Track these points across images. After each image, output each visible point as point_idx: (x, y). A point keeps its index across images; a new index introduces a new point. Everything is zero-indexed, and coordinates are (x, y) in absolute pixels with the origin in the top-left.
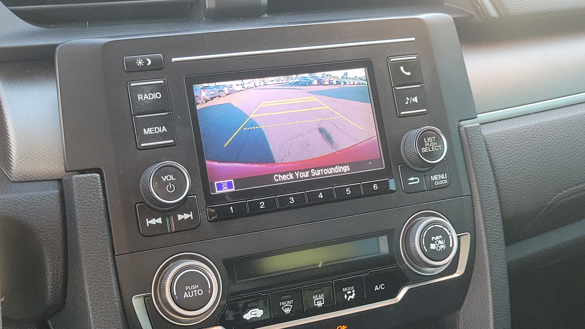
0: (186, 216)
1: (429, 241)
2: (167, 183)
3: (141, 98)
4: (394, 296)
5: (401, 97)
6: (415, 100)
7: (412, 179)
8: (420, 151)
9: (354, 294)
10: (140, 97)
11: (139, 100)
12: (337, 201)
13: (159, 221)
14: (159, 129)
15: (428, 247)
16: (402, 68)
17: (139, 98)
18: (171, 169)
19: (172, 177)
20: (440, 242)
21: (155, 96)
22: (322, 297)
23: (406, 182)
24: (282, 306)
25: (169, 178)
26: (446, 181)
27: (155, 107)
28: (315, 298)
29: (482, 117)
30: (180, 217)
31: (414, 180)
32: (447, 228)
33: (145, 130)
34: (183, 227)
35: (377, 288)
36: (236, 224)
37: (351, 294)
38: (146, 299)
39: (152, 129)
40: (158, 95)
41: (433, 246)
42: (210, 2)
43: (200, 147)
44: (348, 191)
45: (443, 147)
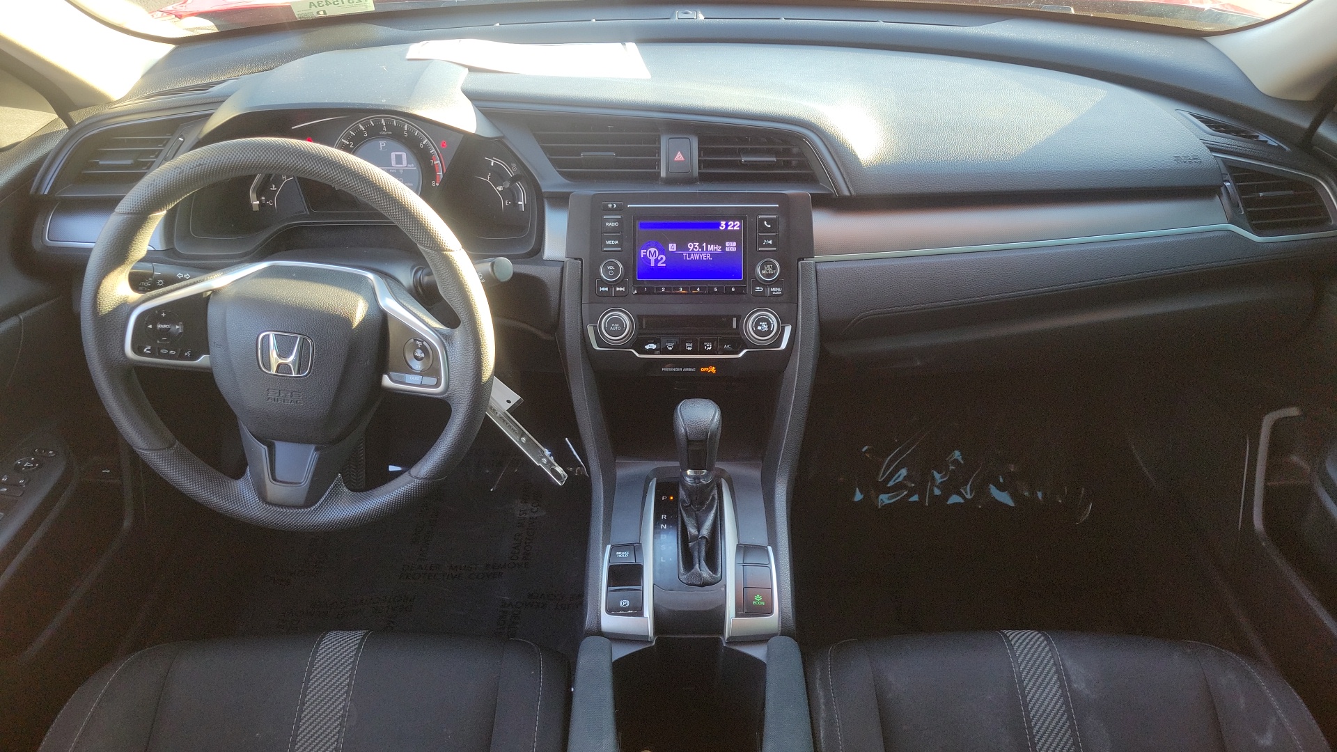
0: (621, 289)
1: (757, 324)
2: (610, 270)
3: (609, 225)
4: (738, 353)
5: (762, 239)
6: (770, 242)
7: (758, 288)
8: (761, 272)
9: (712, 347)
10: (607, 224)
13: (607, 289)
14: (615, 242)
15: (756, 328)
16: (765, 223)
18: (613, 263)
20: (765, 327)
21: (615, 224)
22: (689, 344)
23: (753, 290)
24: (667, 344)
25: (611, 268)
26: (780, 293)
27: (614, 230)
28: (685, 343)
29: (817, 258)
30: (618, 289)
33: (608, 241)
34: (618, 294)
35: (725, 347)
36: (648, 298)
37: (710, 346)
38: (593, 328)
39: (611, 242)
41: (759, 328)
42: (663, 174)
43: (635, 253)
44: (716, 289)
45: (776, 272)
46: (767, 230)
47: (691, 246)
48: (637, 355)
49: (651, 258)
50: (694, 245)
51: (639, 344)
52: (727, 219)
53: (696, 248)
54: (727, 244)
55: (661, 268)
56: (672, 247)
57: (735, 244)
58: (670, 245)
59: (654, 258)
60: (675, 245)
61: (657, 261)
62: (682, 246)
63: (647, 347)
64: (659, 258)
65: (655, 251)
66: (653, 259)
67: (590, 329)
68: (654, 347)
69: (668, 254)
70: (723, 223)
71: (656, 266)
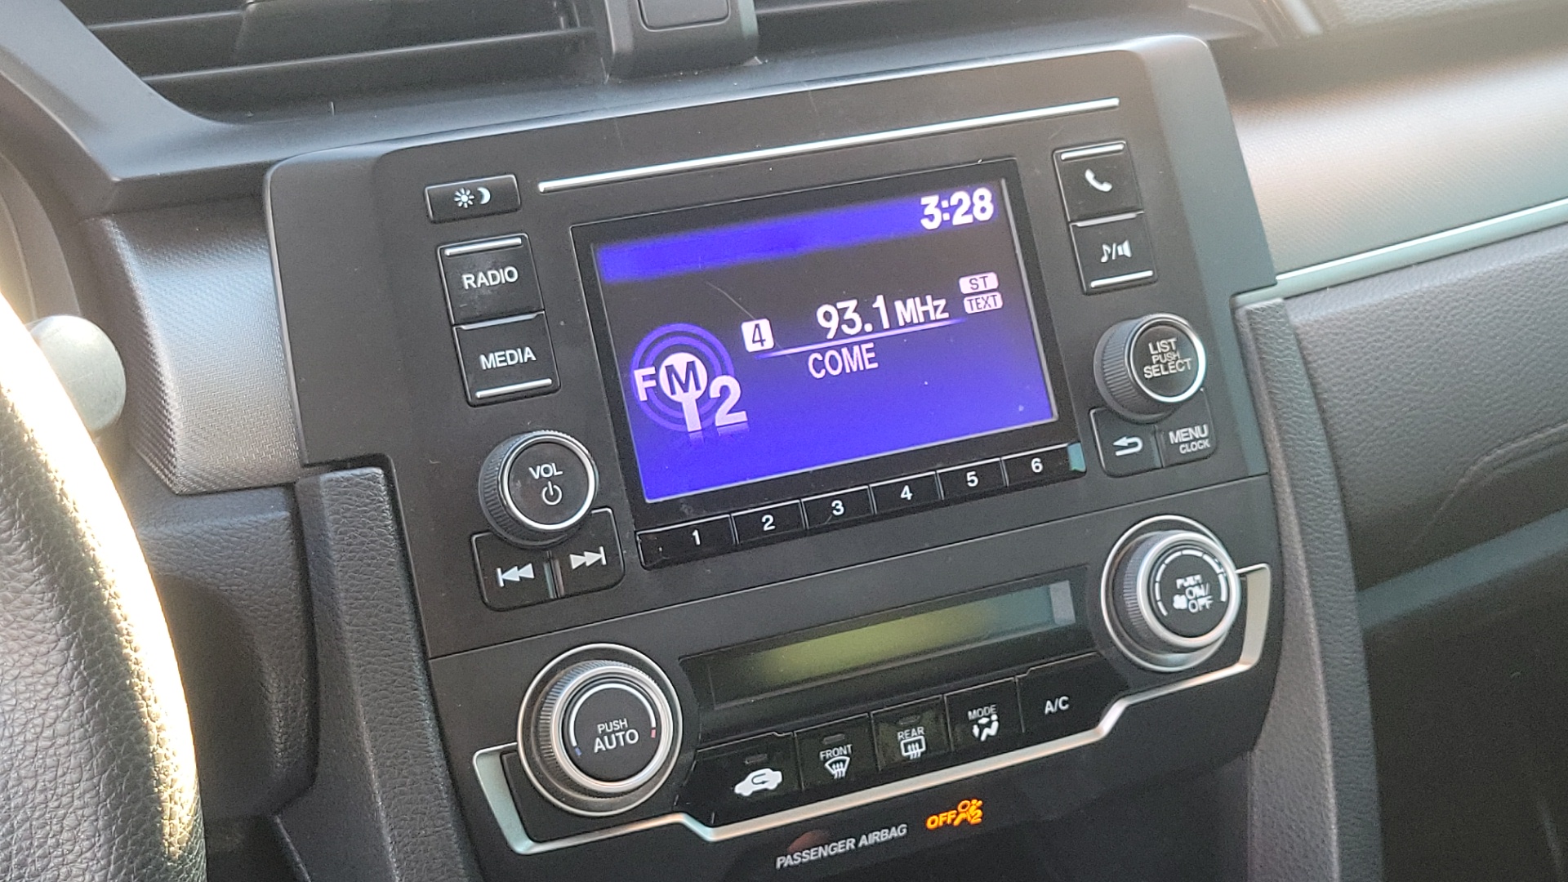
0: (590, 558)
1: (1170, 590)
2: (542, 482)
3: (471, 282)
5: (1090, 243)
6: (1125, 249)
7: (1123, 442)
8: (1141, 374)
9: (995, 725)
10: (468, 280)
11: (467, 287)
12: (946, 504)
13: (528, 572)
14: (517, 354)
15: (1168, 604)
16: (1089, 176)
17: (466, 282)
18: (549, 450)
19: (553, 469)
20: (1197, 591)
21: (502, 276)
22: (918, 734)
23: (1110, 449)
24: (826, 760)
25: (546, 471)
26: (1206, 443)
27: (504, 301)
28: (903, 737)
29: (1288, 280)
30: (576, 561)
31: (1128, 445)
32: (1214, 557)
33: (483, 358)
34: (585, 584)
35: (1049, 708)
36: (707, 570)
37: (989, 725)
38: (504, 757)
39: (499, 356)
40: (510, 274)
41: (1180, 602)
42: (620, 39)
43: (616, 391)
44: (972, 479)
45: (1195, 363)
46: (1099, 205)
47: (827, 316)
48: (710, 834)
49: (679, 396)
50: (842, 312)
51: (706, 784)
52: (941, 183)
53: (851, 323)
54: (965, 285)
55: (734, 436)
56: (756, 335)
57: (992, 280)
59: (694, 394)
60: (765, 324)
61: (708, 407)
63: (744, 788)
64: (715, 393)
65: (691, 366)
66: (688, 400)
67: (485, 768)
68: (770, 779)
69: (747, 367)
70: (930, 202)
71: (709, 428)
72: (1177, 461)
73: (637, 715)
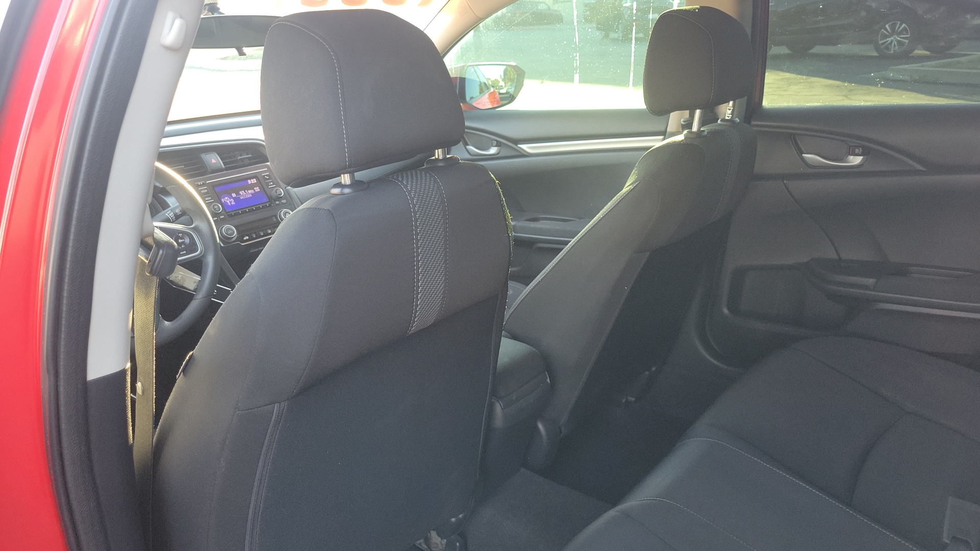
0: (223, 217)
1: (285, 215)
7: (277, 202)
10: (202, 192)
16: (266, 177)
26: (286, 202)
30: (221, 217)
34: (222, 219)
42: (211, 168)
43: (221, 201)
46: (267, 179)
48: (243, 244)
51: (240, 238)
52: (250, 178)
53: (244, 193)
54: (255, 189)
56: (234, 195)
58: (233, 194)
62: (237, 194)
63: (245, 239)
64: (231, 201)
65: (228, 199)
66: (228, 202)
68: (248, 238)
69: (233, 198)
70: (249, 181)
71: (231, 205)
72: (283, 204)
73: (232, 230)
